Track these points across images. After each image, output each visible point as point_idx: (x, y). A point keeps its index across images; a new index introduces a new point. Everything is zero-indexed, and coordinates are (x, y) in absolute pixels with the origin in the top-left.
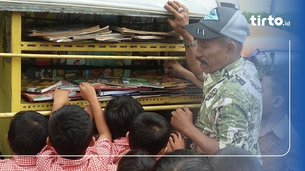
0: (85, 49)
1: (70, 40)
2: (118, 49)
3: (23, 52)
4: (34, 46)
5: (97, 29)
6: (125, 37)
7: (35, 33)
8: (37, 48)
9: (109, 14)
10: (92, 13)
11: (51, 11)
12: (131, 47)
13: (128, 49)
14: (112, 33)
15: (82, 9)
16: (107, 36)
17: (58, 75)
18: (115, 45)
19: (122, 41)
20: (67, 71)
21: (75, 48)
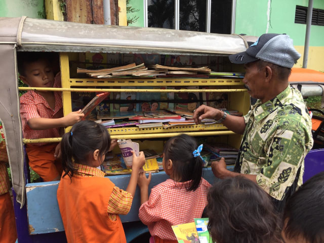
0: (126, 84)
1: (110, 76)
2: (155, 84)
3: (72, 87)
4: (81, 82)
5: (134, 66)
6: (160, 73)
7: (79, 71)
8: (84, 84)
9: (143, 53)
10: (128, 53)
11: (91, 52)
12: (167, 82)
13: (164, 84)
14: (148, 69)
15: (119, 49)
16: (144, 72)
18: (152, 80)
19: (157, 77)
20: (121, 105)
21: (116, 84)
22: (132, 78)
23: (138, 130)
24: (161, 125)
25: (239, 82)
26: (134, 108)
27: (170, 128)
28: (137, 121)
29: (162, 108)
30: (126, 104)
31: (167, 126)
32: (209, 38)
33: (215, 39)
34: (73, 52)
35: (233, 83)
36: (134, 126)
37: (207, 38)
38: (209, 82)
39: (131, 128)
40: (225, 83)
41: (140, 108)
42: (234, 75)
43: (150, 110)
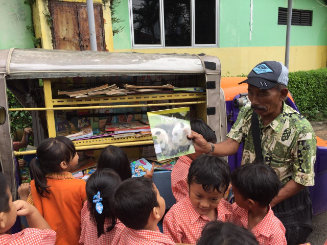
0: (101, 101)
1: (86, 96)
2: (126, 100)
3: (54, 106)
4: (62, 101)
5: (107, 87)
6: (130, 91)
7: (59, 93)
8: (65, 103)
9: (114, 75)
10: (101, 76)
11: (69, 77)
12: (137, 98)
13: (135, 100)
14: (120, 88)
16: (117, 91)
17: (94, 121)
18: (124, 97)
19: (128, 94)
20: (100, 118)
21: (93, 102)
22: (106, 97)
23: (114, 140)
24: (134, 134)
25: (200, 95)
26: (111, 120)
27: (142, 137)
28: (113, 132)
29: (137, 119)
30: (105, 117)
31: (138, 135)
32: (172, 60)
33: (176, 60)
34: (54, 78)
35: (195, 96)
36: (110, 136)
37: (169, 60)
38: (174, 97)
39: (108, 139)
40: (188, 96)
41: (117, 120)
42: (195, 90)
43: (126, 121)
